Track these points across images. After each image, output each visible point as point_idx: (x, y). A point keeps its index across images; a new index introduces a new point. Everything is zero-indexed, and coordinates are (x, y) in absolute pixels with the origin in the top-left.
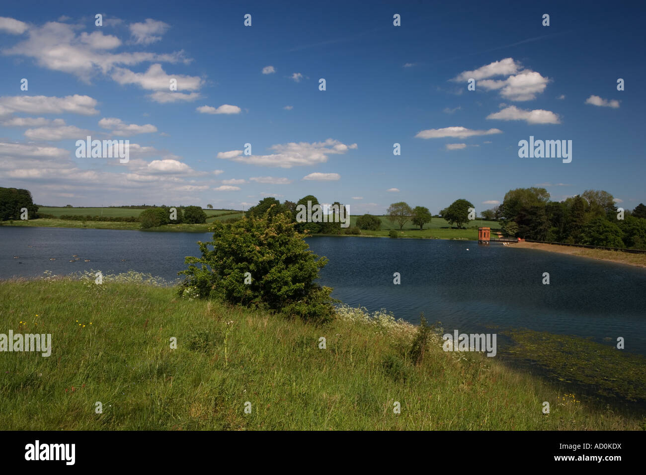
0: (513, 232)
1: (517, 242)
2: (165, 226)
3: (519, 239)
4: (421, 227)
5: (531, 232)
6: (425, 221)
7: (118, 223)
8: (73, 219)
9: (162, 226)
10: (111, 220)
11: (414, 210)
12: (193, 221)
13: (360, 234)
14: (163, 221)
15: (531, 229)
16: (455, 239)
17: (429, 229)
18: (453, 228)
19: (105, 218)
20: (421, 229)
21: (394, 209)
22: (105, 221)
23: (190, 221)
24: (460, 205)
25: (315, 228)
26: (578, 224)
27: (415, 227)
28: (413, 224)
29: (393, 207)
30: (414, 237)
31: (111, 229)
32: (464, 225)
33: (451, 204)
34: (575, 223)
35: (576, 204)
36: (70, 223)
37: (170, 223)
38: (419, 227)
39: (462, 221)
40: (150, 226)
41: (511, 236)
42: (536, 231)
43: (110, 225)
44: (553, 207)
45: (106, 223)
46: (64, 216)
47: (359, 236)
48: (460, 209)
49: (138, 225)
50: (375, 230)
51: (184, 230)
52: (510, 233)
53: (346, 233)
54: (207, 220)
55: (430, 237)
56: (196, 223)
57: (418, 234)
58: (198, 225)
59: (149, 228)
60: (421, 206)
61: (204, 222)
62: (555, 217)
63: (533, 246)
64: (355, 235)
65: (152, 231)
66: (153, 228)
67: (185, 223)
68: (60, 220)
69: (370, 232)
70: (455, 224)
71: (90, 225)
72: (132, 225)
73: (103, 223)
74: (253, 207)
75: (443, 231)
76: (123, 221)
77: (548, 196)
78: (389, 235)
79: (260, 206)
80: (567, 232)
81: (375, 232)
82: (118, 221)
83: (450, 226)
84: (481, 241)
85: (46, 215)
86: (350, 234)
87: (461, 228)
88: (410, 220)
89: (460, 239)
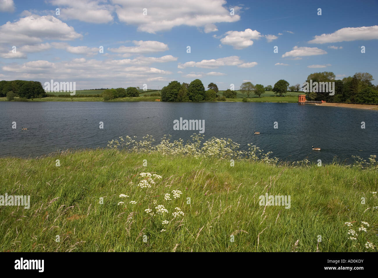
0: (314, 97)
1: (321, 103)
2: (117, 99)
3: (323, 101)
4: (259, 96)
5: (325, 97)
6: (262, 93)
7: (91, 98)
8: (65, 97)
9: (115, 99)
10: (86, 96)
11: (256, 86)
12: (132, 95)
13: (226, 100)
14: (115, 96)
15: (324, 96)
16: (280, 102)
17: (264, 97)
18: (277, 96)
19: (83, 96)
20: (260, 97)
21: (244, 86)
22: (83, 97)
23: (130, 95)
24: (282, 83)
25: (200, 97)
26: (354, 92)
27: (256, 96)
28: (255, 94)
29: (243, 85)
30: (257, 101)
31: (86, 101)
32: (284, 94)
33: (276, 83)
34: (352, 92)
35: (353, 80)
36: (64, 99)
37: (119, 97)
38: (258, 96)
39: (282, 92)
40: (108, 99)
41: (313, 100)
42: (327, 96)
43: (86, 99)
44: (338, 83)
45: (83, 98)
46: (60, 95)
47: (225, 101)
48: (281, 85)
49: (102, 99)
50: (233, 98)
51: (127, 100)
52: (312, 98)
53: (218, 100)
54: (139, 95)
55: (266, 101)
56: (134, 97)
57: (258, 99)
58: (135, 97)
59: (108, 100)
60: (259, 84)
61: (138, 96)
62: (339, 88)
63: (336, 105)
64: (223, 101)
65: (109, 102)
66: (110, 100)
67: (128, 97)
68: (59, 98)
69: (230, 99)
70: (278, 94)
71: (75, 99)
72: (98, 99)
73: (82, 98)
74: (165, 87)
75: (272, 98)
76: (93, 97)
77: (334, 76)
78: (243, 101)
79: (169, 86)
80: (345, 97)
81: (234, 99)
82: (90, 97)
83: (276, 95)
84: (300, 103)
85: (51, 95)
86: (220, 100)
87: (282, 96)
88: (253, 92)
89: (283, 102)
